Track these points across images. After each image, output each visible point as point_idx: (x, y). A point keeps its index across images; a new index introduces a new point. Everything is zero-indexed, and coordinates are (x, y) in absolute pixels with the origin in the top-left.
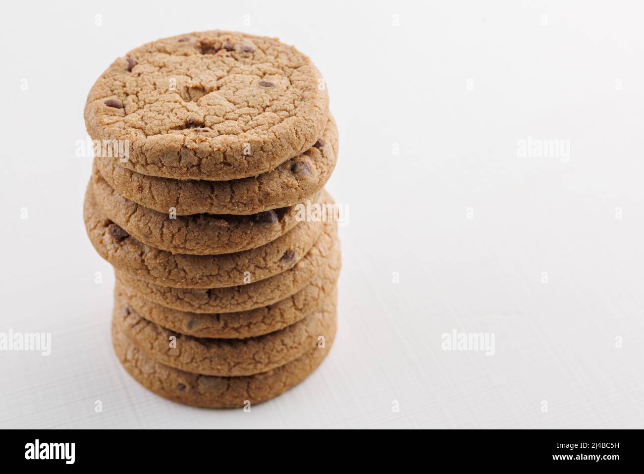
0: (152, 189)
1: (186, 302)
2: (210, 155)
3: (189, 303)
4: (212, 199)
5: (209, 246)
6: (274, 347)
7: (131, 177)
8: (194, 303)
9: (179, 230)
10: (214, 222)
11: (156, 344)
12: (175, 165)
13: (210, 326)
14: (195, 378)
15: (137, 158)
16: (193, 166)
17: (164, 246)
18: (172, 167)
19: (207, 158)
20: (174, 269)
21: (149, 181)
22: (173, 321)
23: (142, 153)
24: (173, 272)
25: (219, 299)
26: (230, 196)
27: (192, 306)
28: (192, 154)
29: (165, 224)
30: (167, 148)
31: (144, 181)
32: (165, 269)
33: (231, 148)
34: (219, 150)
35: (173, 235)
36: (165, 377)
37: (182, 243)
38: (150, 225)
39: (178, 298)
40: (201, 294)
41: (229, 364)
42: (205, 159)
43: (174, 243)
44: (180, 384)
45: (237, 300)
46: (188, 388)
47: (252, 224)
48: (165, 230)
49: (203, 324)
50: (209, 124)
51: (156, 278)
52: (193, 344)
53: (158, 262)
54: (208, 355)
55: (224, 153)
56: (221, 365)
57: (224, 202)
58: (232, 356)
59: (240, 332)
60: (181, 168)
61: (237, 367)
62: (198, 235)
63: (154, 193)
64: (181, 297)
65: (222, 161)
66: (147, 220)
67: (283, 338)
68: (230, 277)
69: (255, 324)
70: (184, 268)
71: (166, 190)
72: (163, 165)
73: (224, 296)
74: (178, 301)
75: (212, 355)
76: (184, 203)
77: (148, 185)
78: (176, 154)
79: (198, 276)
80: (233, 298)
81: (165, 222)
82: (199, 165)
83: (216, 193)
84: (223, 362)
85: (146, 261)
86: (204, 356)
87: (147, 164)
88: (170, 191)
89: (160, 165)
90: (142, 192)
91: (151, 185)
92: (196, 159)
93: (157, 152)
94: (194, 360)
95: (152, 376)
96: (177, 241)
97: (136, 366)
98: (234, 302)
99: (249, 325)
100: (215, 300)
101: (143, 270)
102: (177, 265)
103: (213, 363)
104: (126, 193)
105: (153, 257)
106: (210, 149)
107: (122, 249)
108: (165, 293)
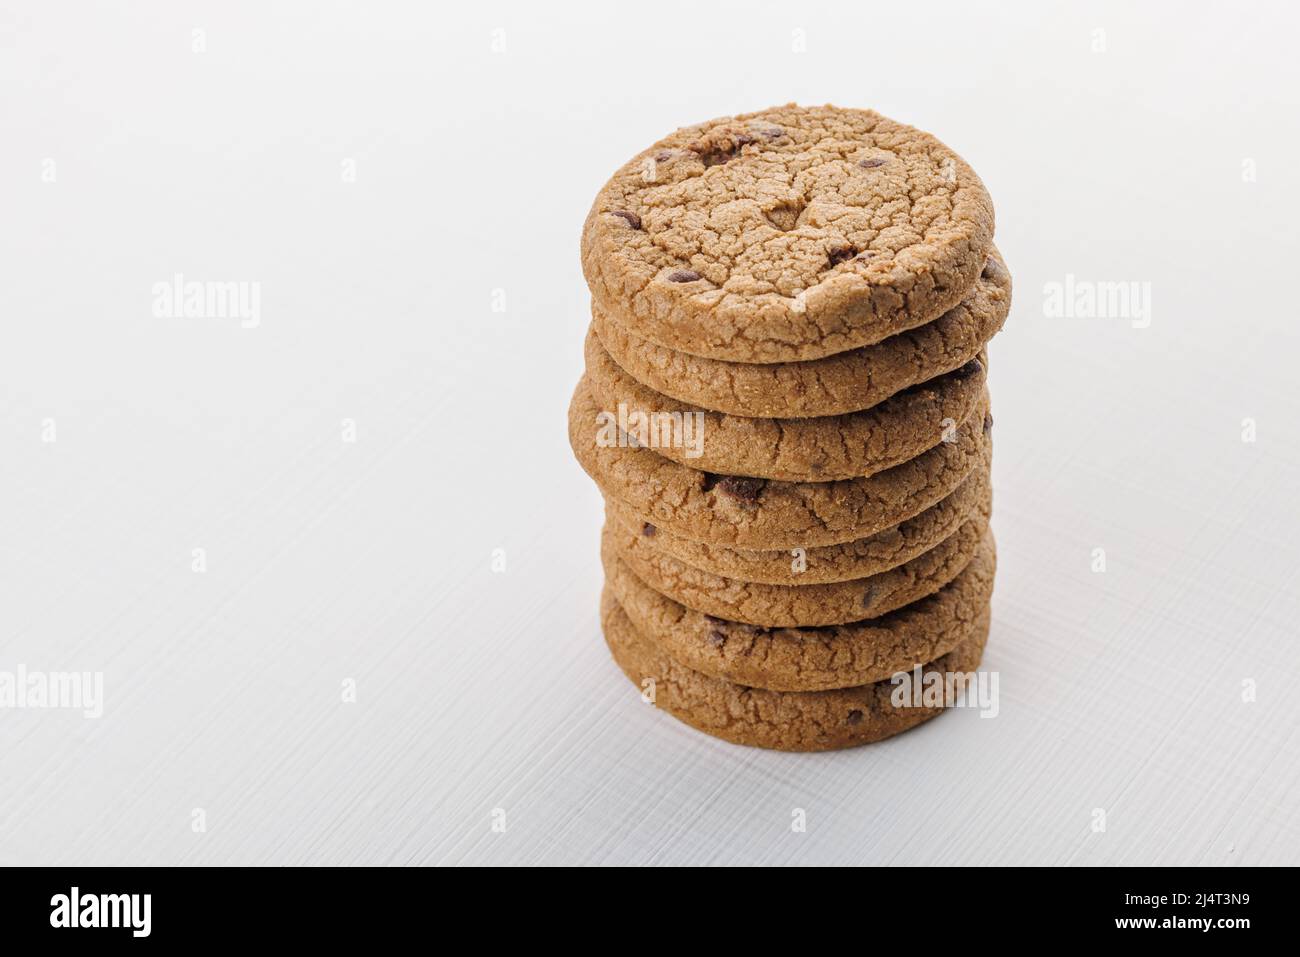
0: (822, 380)
1: (873, 558)
2: (916, 284)
3: (877, 558)
4: (920, 358)
5: (920, 440)
6: (973, 589)
7: (776, 377)
8: (884, 556)
9: (871, 431)
10: (915, 399)
11: (806, 661)
12: (870, 320)
13: (897, 589)
14: (871, 693)
15: (803, 332)
16: (899, 310)
17: (851, 471)
18: (865, 325)
19: (913, 290)
20: (865, 504)
21: (813, 369)
22: (837, 606)
23: (809, 323)
24: (865, 511)
25: (918, 532)
26: (942, 344)
27: (882, 560)
28: (890, 291)
29: (845, 433)
30: (850, 298)
31: (804, 372)
32: (852, 510)
33: (937, 262)
34: (925, 271)
35: (866, 445)
36: (822, 713)
37: (882, 453)
38: (820, 444)
39: (858, 558)
40: (893, 536)
41: (930, 640)
42: (912, 293)
43: (869, 457)
44: (852, 713)
45: (941, 523)
46: (866, 712)
47: (959, 382)
48: (850, 443)
49: (886, 590)
50: (863, 245)
51: (839, 531)
52: (868, 634)
53: (838, 503)
54: (898, 640)
55: (932, 272)
56: (920, 648)
57: (937, 356)
58: (931, 627)
59: (937, 581)
60: (881, 322)
61: (942, 642)
62: (903, 429)
63: (828, 385)
64: (862, 554)
65: (934, 286)
66: (810, 439)
67: (976, 570)
68: (943, 483)
69: (953, 559)
70: (881, 495)
71: (847, 373)
72: (850, 329)
73: (925, 524)
74: (860, 562)
75: (903, 637)
76: (882, 383)
77: (814, 376)
78: (866, 302)
79: (902, 500)
80: (936, 522)
81: (841, 431)
82: (906, 307)
83: (923, 345)
84: (922, 642)
85: (816, 510)
86: (892, 645)
87: (822, 338)
88: (853, 371)
89: (845, 330)
90: (805, 392)
91: (819, 375)
92: (900, 297)
93: (836, 310)
94: (879, 658)
95: (797, 723)
96: (875, 452)
97: (759, 720)
98: (938, 528)
99: (946, 566)
100: (914, 537)
101: (816, 529)
102: (867, 497)
103: (908, 650)
104: (770, 409)
105: (827, 499)
106: (912, 274)
107: (764, 511)
108: (833, 558)
